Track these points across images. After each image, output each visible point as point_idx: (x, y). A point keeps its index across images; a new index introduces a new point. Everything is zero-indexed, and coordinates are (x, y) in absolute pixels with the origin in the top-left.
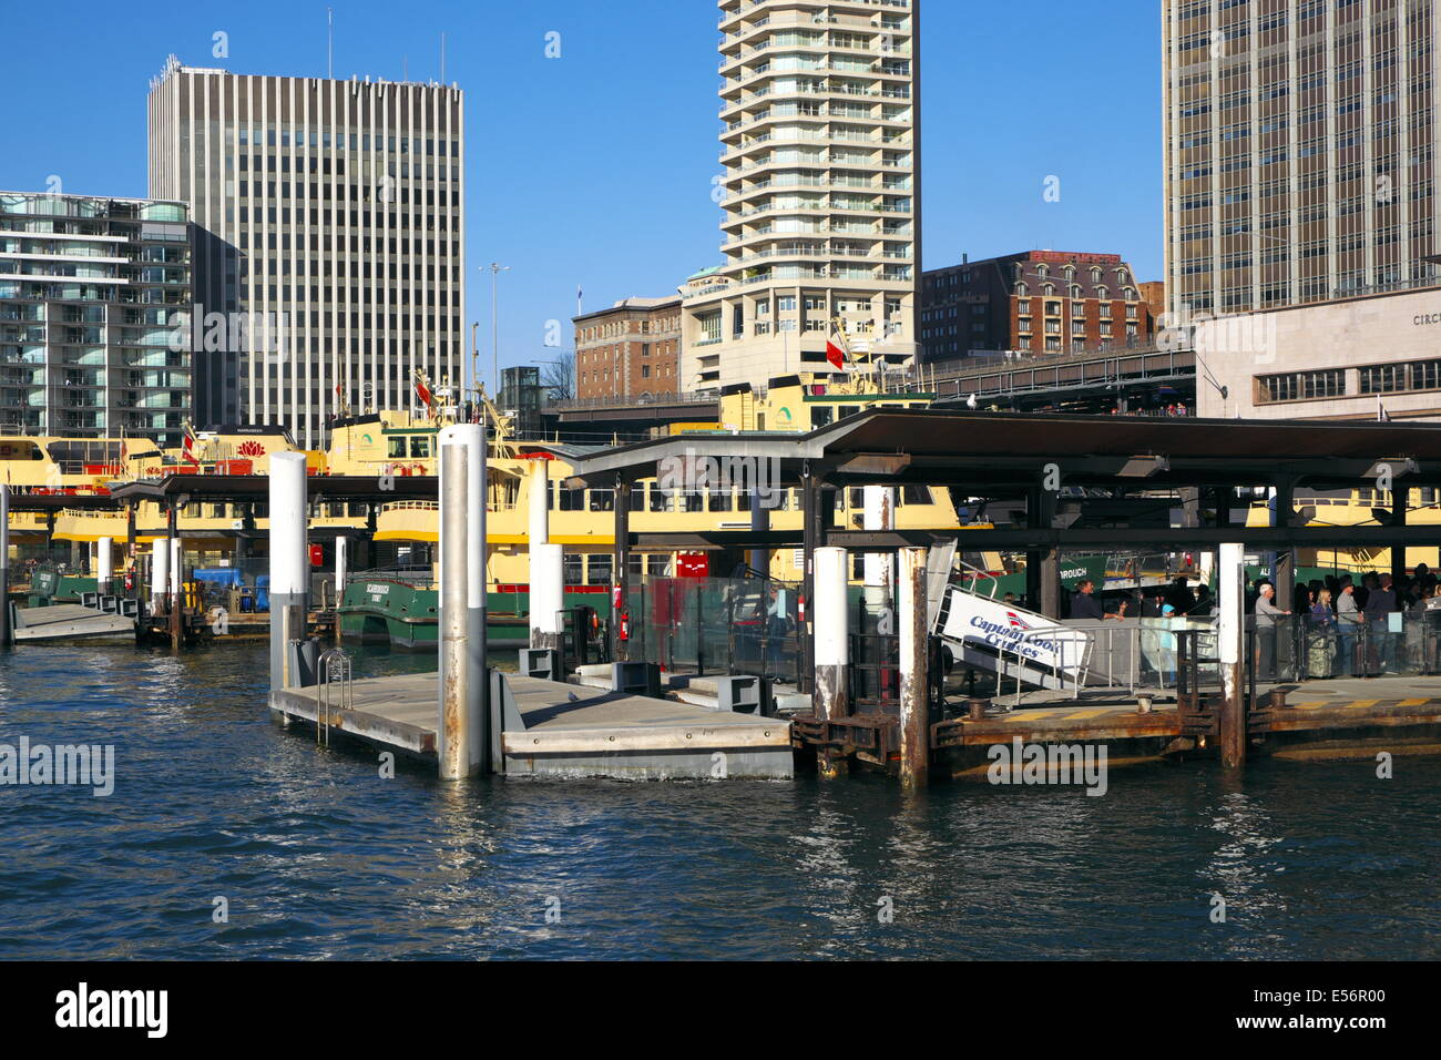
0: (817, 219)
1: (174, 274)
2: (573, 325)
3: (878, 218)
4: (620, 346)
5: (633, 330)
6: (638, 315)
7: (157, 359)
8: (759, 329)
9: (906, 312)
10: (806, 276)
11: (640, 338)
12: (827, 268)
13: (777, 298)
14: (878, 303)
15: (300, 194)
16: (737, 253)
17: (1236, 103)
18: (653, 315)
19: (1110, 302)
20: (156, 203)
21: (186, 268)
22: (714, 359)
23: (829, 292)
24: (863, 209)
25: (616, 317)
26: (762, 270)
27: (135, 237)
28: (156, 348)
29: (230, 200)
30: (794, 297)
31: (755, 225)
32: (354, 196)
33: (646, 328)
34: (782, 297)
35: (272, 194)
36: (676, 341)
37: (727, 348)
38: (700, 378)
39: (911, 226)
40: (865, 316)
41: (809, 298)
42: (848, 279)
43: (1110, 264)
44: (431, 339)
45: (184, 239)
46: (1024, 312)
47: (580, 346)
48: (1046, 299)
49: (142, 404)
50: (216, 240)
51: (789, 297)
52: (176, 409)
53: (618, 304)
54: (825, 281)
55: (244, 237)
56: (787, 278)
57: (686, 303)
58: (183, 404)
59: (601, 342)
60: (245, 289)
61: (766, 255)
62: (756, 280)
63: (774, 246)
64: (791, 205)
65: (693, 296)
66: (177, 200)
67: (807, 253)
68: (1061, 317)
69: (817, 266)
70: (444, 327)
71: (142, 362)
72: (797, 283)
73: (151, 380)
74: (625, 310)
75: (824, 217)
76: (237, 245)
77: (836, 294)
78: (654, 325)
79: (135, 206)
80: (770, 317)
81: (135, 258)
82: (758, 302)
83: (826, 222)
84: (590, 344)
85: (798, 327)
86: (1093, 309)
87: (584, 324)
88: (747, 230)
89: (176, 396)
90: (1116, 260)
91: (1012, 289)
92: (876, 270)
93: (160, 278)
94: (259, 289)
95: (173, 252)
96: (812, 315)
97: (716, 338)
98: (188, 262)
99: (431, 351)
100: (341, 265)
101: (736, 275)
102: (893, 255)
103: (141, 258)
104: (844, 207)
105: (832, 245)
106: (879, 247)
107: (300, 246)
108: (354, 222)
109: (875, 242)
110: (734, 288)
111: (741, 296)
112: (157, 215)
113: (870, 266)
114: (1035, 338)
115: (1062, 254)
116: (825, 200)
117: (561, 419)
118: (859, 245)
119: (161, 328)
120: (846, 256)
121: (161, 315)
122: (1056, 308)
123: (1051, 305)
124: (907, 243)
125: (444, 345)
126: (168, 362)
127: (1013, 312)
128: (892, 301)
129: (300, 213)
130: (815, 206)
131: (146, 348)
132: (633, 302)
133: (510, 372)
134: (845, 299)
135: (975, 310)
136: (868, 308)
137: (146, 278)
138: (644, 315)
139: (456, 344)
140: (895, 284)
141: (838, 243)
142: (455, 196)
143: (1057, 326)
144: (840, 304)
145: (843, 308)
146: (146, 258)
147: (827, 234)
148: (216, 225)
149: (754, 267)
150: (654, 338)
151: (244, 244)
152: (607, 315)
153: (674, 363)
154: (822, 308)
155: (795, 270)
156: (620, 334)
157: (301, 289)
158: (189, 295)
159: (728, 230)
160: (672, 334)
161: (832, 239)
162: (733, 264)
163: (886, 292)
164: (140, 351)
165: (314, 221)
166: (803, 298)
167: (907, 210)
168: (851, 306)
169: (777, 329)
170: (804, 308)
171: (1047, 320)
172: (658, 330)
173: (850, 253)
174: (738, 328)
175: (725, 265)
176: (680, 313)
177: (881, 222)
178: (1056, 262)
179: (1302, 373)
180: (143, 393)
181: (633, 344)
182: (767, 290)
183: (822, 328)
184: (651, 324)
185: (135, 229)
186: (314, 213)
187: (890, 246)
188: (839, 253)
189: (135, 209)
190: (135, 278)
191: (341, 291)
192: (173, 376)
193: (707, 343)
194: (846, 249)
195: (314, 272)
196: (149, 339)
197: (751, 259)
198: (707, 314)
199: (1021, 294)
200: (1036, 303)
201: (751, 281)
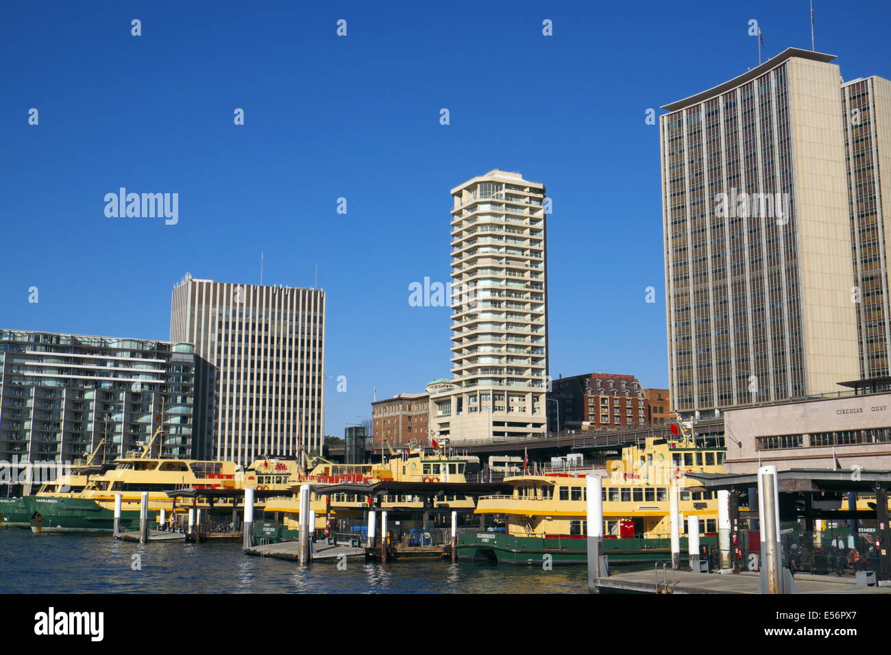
0: (500, 357)
1: (186, 378)
2: (371, 406)
3: (528, 357)
4: (397, 417)
5: (404, 409)
6: (406, 402)
7: (176, 420)
8: (471, 410)
9: (542, 403)
10: (495, 385)
11: (407, 413)
12: (505, 381)
13: (481, 395)
14: (529, 397)
15: (247, 341)
16: (460, 373)
17: (702, 306)
18: (413, 402)
19: (631, 398)
20: (180, 344)
21: (192, 375)
22: (447, 424)
23: (506, 393)
24: (522, 353)
25: (395, 403)
26: (473, 382)
27: (169, 360)
28: (176, 415)
29: (213, 343)
30: (489, 394)
31: (469, 359)
32: (272, 342)
33: (410, 409)
34: (483, 395)
35: (233, 340)
36: (426, 415)
37: (454, 418)
38: (439, 433)
39: (544, 361)
40: (522, 404)
41: (497, 395)
42: (515, 386)
43: (630, 380)
44: (307, 412)
45: (192, 361)
46: (591, 402)
47: (375, 417)
48: (601, 397)
49: (167, 442)
50: (205, 362)
51: (486, 394)
52: (184, 445)
53: (396, 396)
54: (504, 387)
55: (219, 361)
56: (485, 385)
57: (431, 397)
58: (188, 444)
59: (386, 415)
60: (218, 386)
61: (476, 374)
62: (470, 386)
63: (479, 370)
64: (488, 350)
65: (436, 393)
66: (188, 342)
67: (495, 373)
68: (608, 406)
69: (500, 380)
70: (313, 406)
71: (169, 422)
72: (491, 388)
73: (173, 431)
74: (400, 399)
75: (504, 356)
76: (215, 365)
77: (509, 393)
78: (414, 407)
79: (169, 345)
80: (477, 404)
81: (168, 370)
82: (470, 397)
83: (505, 359)
84: (380, 416)
85: (491, 409)
86: (623, 401)
87: (377, 405)
88: (465, 362)
89: (184, 438)
90: (632, 378)
91: (585, 391)
92: (529, 381)
93: (179, 381)
94: (225, 386)
95: (186, 367)
96: (498, 403)
97: (448, 413)
98: (193, 373)
99: (307, 418)
100: (265, 375)
101: (459, 383)
102: (535, 375)
103: (171, 370)
104: (513, 351)
105: (508, 370)
106: (529, 371)
107: (246, 365)
108: (272, 355)
109: (527, 368)
110: (457, 390)
111: (462, 394)
112: (179, 349)
113: (525, 380)
114: (596, 416)
115: (607, 375)
116: (504, 348)
117: (375, 453)
118: (520, 370)
119: (179, 405)
120: (514, 375)
121: (179, 399)
122: (606, 401)
123: (603, 399)
124: (543, 369)
125: (313, 415)
126: (181, 421)
127: (585, 403)
128: (536, 397)
129: (246, 349)
130: (500, 351)
131: (171, 414)
132: (404, 395)
133: (350, 430)
134: (514, 396)
135: (566, 402)
136: (524, 400)
137: (173, 380)
138: (409, 402)
139: (319, 415)
140: (536, 389)
141: (510, 369)
142: (320, 342)
143: (606, 410)
144: (511, 398)
145: (512, 400)
146: (173, 370)
147: (505, 365)
148: (205, 355)
149: (469, 380)
150: (414, 413)
151: (219, 364)
152: (390, 402)
153: (425, 425)
154: (502, 400)
155: (490, 381)
156: (398, 411)
157: (245, 387)
158: (193, 389)
159: (454, 361)
160: (424, 412)
161: (507, 367)
162: (457, 378)
163: (533, 393)
164: (167, 416)
165: (253, 354)
166: (494, 395)
167: (542, 353)
168: (516, 399)
169: (481, 410)
170: (494, 399)
171: (602, 407)
172: (416, 410)
173: (516, 374)
174: (460, 409)
175: (453, 378)
176: (428, 401)
177: (530, 359)
178: (605, 379)
179: (780, 436)
180: (168, 437)
181: (404, 416)
182: (476, 391)
183: (502, 410)
184: (412, 406)
185: (169, 356)
186: (253, 350)
187: (534, 370)
188: (511, 374)
189: (169, 346)
190: (167, 380)
191: (265, 388)
192: (183, 428)
193: (442, 416)
194: (514, 372)
195: (252, 378)
196: (172, 410)
197: (467, 376)
198: (442, 402)
199: (589, 394)
200: (596, 399)
201: (468, 386)
